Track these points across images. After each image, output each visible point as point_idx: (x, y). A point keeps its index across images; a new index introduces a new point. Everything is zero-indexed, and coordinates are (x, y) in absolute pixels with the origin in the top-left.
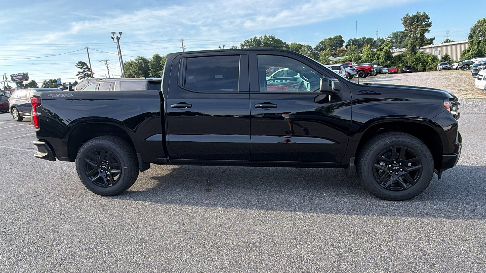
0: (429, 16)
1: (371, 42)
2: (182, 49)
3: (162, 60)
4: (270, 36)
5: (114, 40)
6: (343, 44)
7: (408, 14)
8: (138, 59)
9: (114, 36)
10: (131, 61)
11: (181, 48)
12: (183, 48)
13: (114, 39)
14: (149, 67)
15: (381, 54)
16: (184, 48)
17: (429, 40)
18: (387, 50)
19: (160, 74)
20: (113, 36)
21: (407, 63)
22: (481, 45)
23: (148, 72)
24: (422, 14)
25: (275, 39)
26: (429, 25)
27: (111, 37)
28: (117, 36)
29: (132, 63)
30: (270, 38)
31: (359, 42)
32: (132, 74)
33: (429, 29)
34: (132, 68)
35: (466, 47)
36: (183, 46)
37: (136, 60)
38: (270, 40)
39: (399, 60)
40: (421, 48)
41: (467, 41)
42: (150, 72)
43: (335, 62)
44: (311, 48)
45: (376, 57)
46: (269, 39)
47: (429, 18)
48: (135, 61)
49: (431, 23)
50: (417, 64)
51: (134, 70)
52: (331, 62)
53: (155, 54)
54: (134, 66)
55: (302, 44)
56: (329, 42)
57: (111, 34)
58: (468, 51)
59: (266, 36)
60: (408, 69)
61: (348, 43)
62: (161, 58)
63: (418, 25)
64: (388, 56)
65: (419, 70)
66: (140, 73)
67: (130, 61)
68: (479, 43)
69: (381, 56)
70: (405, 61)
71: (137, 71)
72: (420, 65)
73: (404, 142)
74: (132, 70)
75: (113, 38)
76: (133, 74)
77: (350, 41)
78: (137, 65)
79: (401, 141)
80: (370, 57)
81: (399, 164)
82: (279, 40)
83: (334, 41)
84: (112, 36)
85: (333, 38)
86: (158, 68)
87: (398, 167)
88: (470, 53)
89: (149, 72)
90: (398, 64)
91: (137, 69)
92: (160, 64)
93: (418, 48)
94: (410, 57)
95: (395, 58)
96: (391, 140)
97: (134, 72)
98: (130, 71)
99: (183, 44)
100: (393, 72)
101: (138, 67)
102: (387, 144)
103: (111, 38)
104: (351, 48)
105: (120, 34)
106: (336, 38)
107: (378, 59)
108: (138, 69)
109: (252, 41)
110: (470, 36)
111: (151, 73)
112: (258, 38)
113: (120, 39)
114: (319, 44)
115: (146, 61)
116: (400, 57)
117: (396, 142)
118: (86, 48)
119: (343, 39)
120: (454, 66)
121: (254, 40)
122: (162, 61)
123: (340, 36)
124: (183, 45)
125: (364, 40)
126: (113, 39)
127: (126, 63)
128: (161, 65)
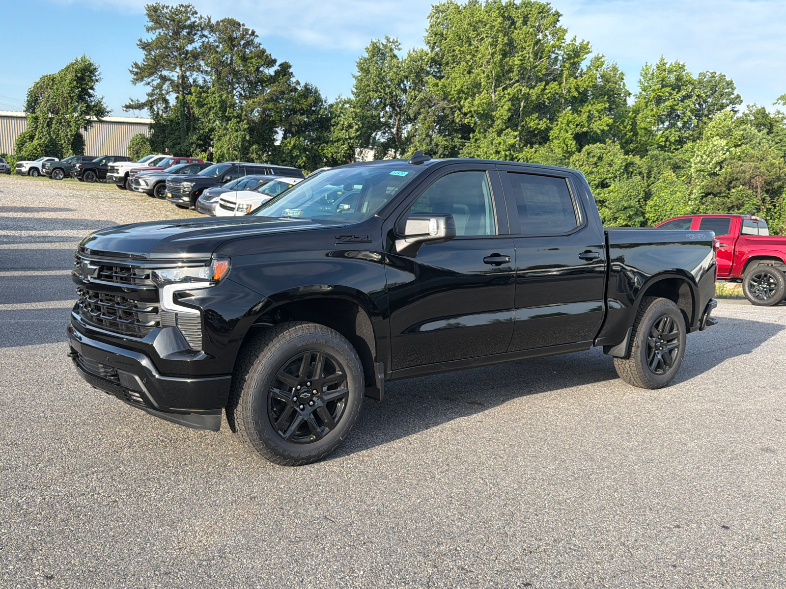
22: (53, 128)
35: (24, 127)
41: (23, 114)
58: (32, 138)
68: (49, 125)
88: (35, 142)
110: (28, 106)
120: (23, 166)
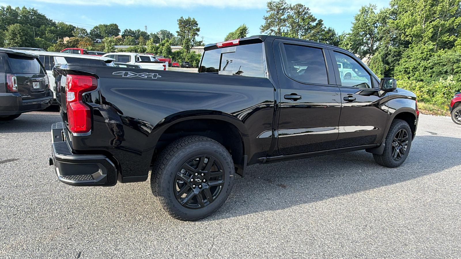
0: (198, 23)
1: (145, 36)
4: (32, 8)
6: (120, 33)
7: (182, 17)
15: (163, 48)
17: (198, 42)
18: (168, 46)
21: (184, 59)
24: (192, 19)
25: (39, 14)
26: (198, 30)
30: (31, 11)
31: (134, 34)
33: (198, 33)
38: (32, 14)
39: (178, 56)
40: (193, 48)
43: (121, 50)
44: (86, 32)
45: (159, 51)
46: (29, 12)
47: (197, 24)
49: (199, 28)
50: (192, 61)
52: (116, 50)
55: (74, 26)
56: (105, 29)
59: (24, 8)
60: (187, 65)
61: (124, 33)
63: (190, 29)
64: (169, 51)
65: (193, 66)
69: (163, 51)
70: (183, 57)
72: (195, 62)
77: (125, 31)
80: (155, 50)
82: (44, 16)
83: (110, 28)
85: (109, 26)
90: (178, 60)
93: (191, 47)
94: (186, 54)
95: (174, 54)
100: (176, 66)
104: (128, 38)
106: (111, 25)
107: (161, 52)
109: (4, 10)
112: (13, 8)
114: (94, 29)
116: (178, 53)
119: (119, 28)
121: (7, 9)
123: (116, 25)
125: (138, 32)
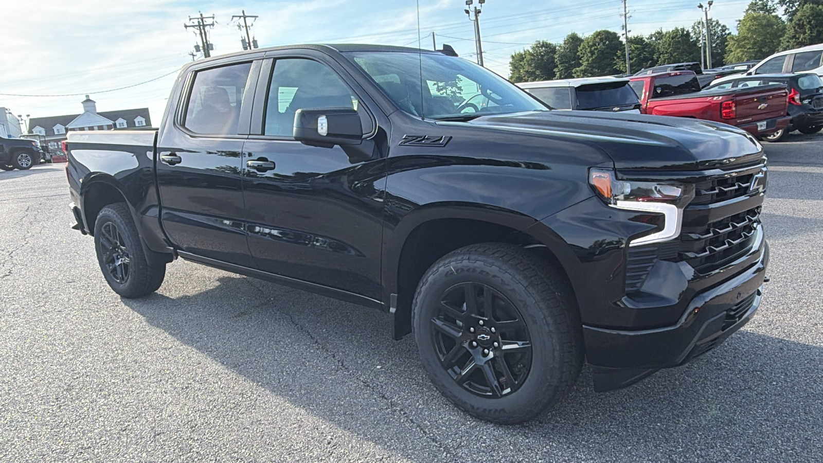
2: (623, 18)
3: (582, 44)
5: (469, 16)
8: (537, 46)
9: (469, 7)
10: (525, 51)
11: (621, 15)
12: (625, 14)
13: (470, 14)
14: (556, 60)
16: (627, 15)
19: (575, 73)
20: (468, 9)
23: (552, 70)
27: (465, 10)
28: (475, 8)
29: (525, 54)
32: (523, 75)
34: (524, 64)
36: (625, 11)
37: (533, 48)
42: (556, 70)
48: (531, 51)
51: (527, 68)
53: (570, 33)
54: (527, 61)
57: (465, 4)
62: (581, 41)
66: (537, 73)
67: (522, 52)
71: (531, 71)
73: (484, 274)
74: (524, 68)
75: (467, 12)
76: (525, 76)
78: (532, 57)
79: (478, 271)
81: (490, 329)
84: (467, 7)
86: (573, 62)
87: (489, 337)
89: (554, 70)
91: (533, 65)
92: (578, 54)
96: (459, 266)
97: (527, 72)
98: (520, 71)
99: (625, 8)
101: (535, 62)
102: (452, 273)
103: (465, 12)
105: (481, 3)
108: (535, 67)
111: (558, 73)
113: (480, 12)
115: (550, 48)
117: (468, 270)
118: (432, 34)
122: (582, 46)
124: (627, 10)
126: (467, 14)
127: (515, 55)
128: (579, 56)
